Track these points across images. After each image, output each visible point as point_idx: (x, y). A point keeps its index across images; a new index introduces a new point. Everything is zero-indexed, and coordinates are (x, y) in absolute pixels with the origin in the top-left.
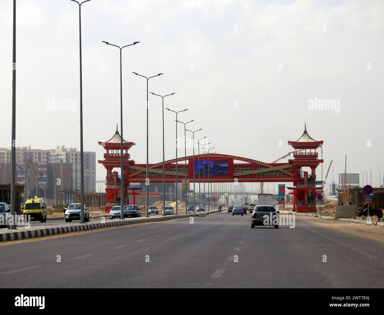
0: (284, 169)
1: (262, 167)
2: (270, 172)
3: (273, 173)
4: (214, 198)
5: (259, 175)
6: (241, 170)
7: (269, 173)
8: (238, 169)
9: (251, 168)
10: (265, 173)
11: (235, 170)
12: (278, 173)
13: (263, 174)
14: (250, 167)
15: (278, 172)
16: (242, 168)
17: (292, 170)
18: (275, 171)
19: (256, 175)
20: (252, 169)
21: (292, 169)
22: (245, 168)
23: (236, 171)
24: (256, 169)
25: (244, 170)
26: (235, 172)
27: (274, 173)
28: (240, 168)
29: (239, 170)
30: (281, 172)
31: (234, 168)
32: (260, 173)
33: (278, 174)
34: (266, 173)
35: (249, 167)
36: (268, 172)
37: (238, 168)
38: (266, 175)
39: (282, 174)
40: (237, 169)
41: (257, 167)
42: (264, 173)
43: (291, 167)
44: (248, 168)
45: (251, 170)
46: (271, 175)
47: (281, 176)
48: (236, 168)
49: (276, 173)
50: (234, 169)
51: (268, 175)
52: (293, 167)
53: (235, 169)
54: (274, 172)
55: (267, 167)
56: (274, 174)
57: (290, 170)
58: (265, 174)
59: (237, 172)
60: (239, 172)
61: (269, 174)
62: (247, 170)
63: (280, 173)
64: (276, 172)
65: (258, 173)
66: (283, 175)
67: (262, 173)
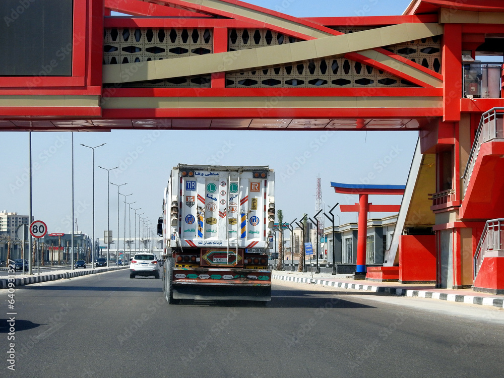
0: (388, 50)
1: (263, 40)
2: (312, 64)
3: (324, 72)
4: (38, 225)
5: (249, 82)
6: (148, 50)
7: (306, 70)
8: (131, 49)
9: (201, 43)
10: (283, 72)
11: (114, 53)
12: (353, 70)
13: (271, 75)
14: (201, 35)
15: (352, 65)
16: (155, 42)
17: (431, 60)
18: (335, 62)
19: (232, 82)
20: (206, 47)
21: (433, 51)
22: (167, 44)
23: (120, 55)
24: (233, 50)
25: (163, 50)
26: (114, 61)
27: (330, 70)
28: (144, 43)
29: (138, 54)
30: (370, 68)
31: (109, 41)
32: (253, 70)
33: (353, 75)
34: (288, 67)
35: (190, 33)
36: (300, 65)
37: (132, 41)
38: (289, 82)
39: (375, 77)
40: (124, 49)
41: (240, 40)
42: (277, 68)
43: (424, 40)
44: (190, 45)
45: (207, 51)
46: (313, 82)
47: (370, 86)
48: (120, 42)
49: (341, 74)
50: (108, 48)
51: (300, 82)
52: (435, 39)
53: (116, 49)
54: (329, 64)
55: (293, 39)
56: (329, 76)
57: (420, 56)
58: (283, 76)
59: (126, 61)
60: (137, 60)
61: (306, 76)
62: (179, 51)
63: (364, 74)
64: (341, 63)
65: (242, 71)
66: (380, 82)
67: (265, 69)
